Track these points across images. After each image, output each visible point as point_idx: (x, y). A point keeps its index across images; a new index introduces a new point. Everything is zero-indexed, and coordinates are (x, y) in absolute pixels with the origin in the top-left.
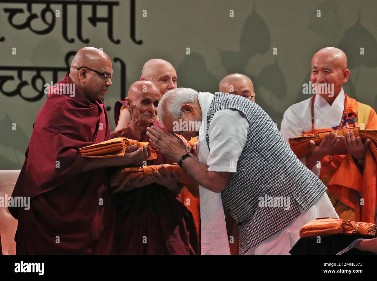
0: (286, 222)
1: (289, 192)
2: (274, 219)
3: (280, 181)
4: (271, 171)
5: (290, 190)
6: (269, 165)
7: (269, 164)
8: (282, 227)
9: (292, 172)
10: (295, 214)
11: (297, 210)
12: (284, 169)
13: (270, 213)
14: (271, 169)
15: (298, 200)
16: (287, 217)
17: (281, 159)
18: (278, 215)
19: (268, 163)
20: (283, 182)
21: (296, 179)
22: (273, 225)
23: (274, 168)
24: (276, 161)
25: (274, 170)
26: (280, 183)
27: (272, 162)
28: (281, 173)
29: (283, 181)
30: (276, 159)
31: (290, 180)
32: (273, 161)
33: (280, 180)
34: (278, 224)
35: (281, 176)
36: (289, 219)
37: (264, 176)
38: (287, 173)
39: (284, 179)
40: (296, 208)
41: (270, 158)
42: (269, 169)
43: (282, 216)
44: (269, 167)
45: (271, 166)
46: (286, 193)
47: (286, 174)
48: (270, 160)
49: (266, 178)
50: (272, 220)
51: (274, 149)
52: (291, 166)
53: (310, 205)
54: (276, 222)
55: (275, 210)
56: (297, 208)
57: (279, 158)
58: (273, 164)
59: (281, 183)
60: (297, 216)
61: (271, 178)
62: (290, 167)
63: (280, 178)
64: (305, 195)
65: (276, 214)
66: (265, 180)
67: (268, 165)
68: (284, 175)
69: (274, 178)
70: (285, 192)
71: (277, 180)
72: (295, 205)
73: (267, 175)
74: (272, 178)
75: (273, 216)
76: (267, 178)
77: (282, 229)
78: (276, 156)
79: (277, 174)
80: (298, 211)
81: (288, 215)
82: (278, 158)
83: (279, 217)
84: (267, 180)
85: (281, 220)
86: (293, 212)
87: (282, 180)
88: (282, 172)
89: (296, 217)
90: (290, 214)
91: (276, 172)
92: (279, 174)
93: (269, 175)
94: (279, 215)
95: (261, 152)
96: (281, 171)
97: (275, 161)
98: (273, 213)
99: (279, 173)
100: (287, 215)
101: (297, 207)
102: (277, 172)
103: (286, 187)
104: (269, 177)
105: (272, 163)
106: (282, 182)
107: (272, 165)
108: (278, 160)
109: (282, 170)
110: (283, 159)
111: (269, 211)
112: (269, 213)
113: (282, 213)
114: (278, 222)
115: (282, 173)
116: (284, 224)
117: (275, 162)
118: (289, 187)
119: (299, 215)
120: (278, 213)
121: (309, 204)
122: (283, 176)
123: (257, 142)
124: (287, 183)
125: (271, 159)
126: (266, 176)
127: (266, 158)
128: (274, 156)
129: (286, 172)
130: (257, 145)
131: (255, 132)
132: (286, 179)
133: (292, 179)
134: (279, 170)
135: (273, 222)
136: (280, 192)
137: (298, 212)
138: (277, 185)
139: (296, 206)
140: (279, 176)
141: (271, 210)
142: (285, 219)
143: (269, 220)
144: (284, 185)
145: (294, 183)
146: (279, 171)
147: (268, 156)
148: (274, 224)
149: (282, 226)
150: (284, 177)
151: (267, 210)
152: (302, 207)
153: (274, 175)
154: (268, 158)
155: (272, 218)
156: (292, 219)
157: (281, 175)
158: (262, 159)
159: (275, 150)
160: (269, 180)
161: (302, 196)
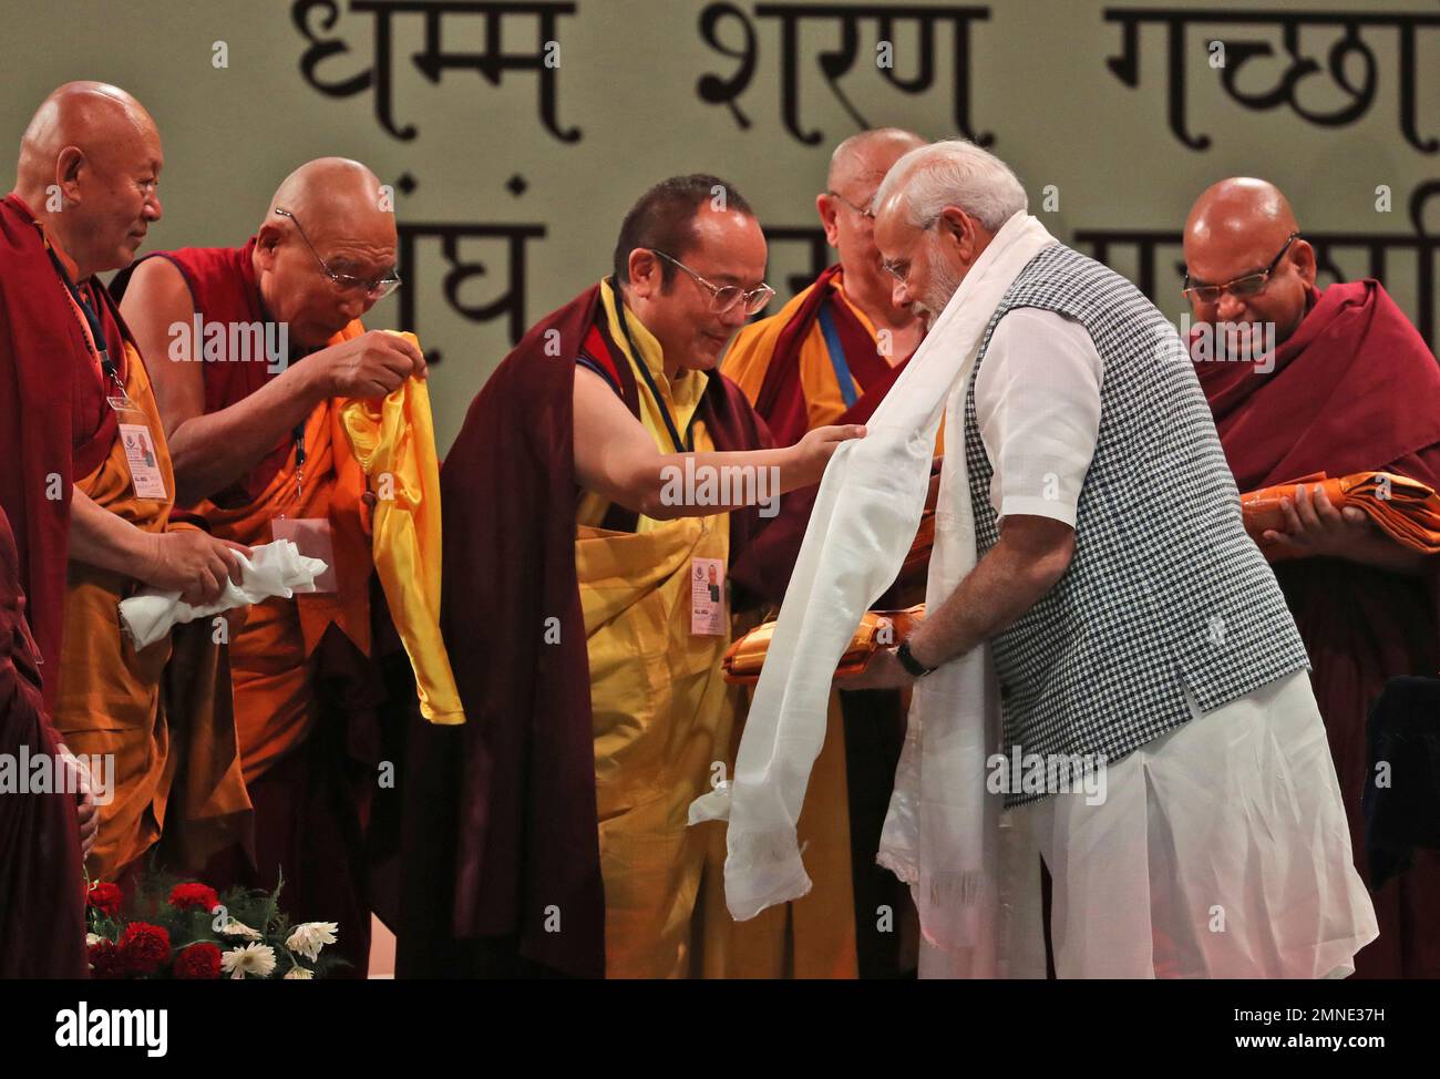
0: (1134, 736)
1: (1163, 640)
2: (1097, 720)
3: (1138, 599)
4: (1118, 556)
5: (1165, 636)
6: (1118, 537)
7: (1121, 531)
8: (1118, 752)
9: (1186, 578)
10: (1168, 717)
11: (1178, 704)
12: (1162, 560)
13: (1088, 701)
14: (1120, 551)
15: (1190, 671)
16: (1139, 719)
17: (1163, 526)
18: (1111, 708)
19: (1116, 529)
20: (1147, 605)
21: (1196, 602)
22: (1092, 741)
23: (1131, 551)
24: (1146, 529)
25: (1129, 556)
26: (1136, 604)
27: (1130, 528)
28: (1148, 572)
29: (1149, 600)
30: (1147, 524)
31: (1174, 603)
32: (1137, 524)
33: (1140, 594)
34: (1107, 739)
35: (1145, 583)
36: (1147, 730)
37: (1092, 567)
38: (1170, 576)
39: (1154, 593)
40: (1176, 696)
41: (1129, 515)
42: (1115, 548)
43: (1125, 717)
44: (1117, 542)
45: (1123, 540)
46: (1152, 640)
47: (1163, 579)
48: (1127, 520)
49: (1095, 574)
50: (1091, 723)
51: (1151, 488)
52: (1190, 556)
53: (1229, 696)
54: (1104, 731)
55: (1106, 692)
56: (1180, 698)
57: (1158, 523)
58: (1134, 535)
59: (1140, 607)
60: (1177, 722)
61: (1111, 578)
62: (1184, 559)
63: (1141, 588)
64: (1220, 662)
65: (1107, 706)
66: (1093, 580)
67: (1114, 534)
68: (1157, 582)
69: (1120, 583)
70: (1147, 637)
71: (1128, 594)
72: (1173, 687)
73: (1103, 567)
74: (1116, 580)
75: (1095, 712)
76: (1099, 577)
77: (1117, 757)
78: (1150, 512)
79: (1135, 572)
80: (1183, 706)
81: (1146, 716)
82: (1154, 521)
83: (1114, 717)
84: (1098, 583)
85: (1121, 728)
86: (1165, 708)
87: (1144, 597)
88: (1154, 569)
89: (1171, 725)
90: (1152, 714)
91: (1132, 564)
92: (1141, 575)
93: (1108, 569)
94: (1115, 711)
95: (1110, 487)
96: (1149, 567)
97: (1142, 527)
98: (1098, 701)
99: (1143, 570)
100: (1141, 714)
101: (1182, 693)
102: (1137, 567)
103: (1153, 622)
104: (1106, 575)
105: (1129, 533)
106: (1142, 602)
107: (1128, 538)
108: (1152, 527)
109: (1156, 563)
110: (1168, 528)
111: (1086, 692)
112: (1084, 698)
113: (1128, 706)
114: (1109, 733)
115: (1153, 574)
116: (1126, 744)
117: (1140, 532)
118: (1164, 622)
119: (1184, 720)
120: (1113, 703)
121: (1225, 694)
122: (1151, 585)
123: (1112, 450)
124: (1162, 609)
125: (1133, 517)
126: (1096, 569)
127: (1119, 509)
128: (1146, 510)
129: (1164, 574)
130: (1108, 460)
131: (1117, 414)
132: (1159, 595)
133: (1180, 600)
134: (1145, 559)
135: (1094, 731)
136: (1131, 634)
137: (1181, 712)
138: (1123, 609)
139: (1178, 690)
140: (1139, 581)
141: (1092, 689)
142: (1131, 727)
143: (1082, 722)
144: (1150, 613)
145: (1187, 616)
146: (1144, 564)
147: (1125, 506)
148: (1096, 739)
149: (1120, 747)
150: (1156, 587)
151: (1081, 690)
152: (1197, 696)
153: (1124, 572)
154: (1123, 512)
155: (1093, 718)
156: (1158, 730)
157: (1146, 577)
158: (1105, 511)
159: (1155, 491)
160: (1102, 585)
161: (1208, 663)
